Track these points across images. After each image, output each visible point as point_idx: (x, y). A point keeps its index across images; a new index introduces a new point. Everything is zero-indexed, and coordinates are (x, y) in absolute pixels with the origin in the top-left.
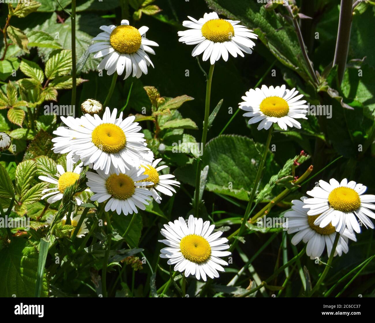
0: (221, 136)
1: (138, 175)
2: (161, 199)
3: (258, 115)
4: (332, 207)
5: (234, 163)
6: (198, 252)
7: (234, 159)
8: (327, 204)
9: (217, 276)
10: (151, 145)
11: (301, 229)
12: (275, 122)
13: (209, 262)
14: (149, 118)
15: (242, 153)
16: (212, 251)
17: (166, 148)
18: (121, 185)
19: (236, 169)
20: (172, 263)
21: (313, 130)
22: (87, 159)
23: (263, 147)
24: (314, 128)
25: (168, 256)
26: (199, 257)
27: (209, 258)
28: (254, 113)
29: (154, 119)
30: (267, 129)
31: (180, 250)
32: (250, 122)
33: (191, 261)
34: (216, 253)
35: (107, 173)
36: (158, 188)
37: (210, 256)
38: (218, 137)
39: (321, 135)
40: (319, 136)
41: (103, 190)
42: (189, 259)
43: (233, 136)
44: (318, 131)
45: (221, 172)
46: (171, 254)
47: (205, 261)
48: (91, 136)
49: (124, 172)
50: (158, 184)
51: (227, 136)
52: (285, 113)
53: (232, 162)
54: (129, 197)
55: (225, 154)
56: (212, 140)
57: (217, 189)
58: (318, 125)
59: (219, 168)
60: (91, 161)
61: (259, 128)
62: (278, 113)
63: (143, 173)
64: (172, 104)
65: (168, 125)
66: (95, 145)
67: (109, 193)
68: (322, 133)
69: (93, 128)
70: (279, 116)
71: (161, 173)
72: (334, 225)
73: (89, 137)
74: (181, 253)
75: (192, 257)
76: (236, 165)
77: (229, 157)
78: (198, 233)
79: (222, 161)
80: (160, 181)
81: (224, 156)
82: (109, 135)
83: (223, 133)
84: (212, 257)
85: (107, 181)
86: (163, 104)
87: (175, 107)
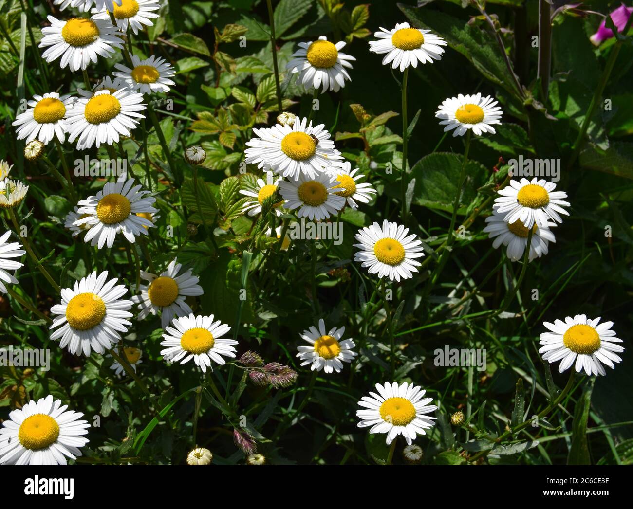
0: (434, 153)
1: (331, 182)
2: (358, 206)
3: (453, 122)
4: (521, 204)
5: (448, 180)
6: (392, 254)
7: (448, 177)
8: (516, 201)
9: (411, 276)
10: (362, 162)
11: (501, 232)
12: (469, 128)
13: (403, 264)
14: (356, 135)
15: (457, 170)
16: (406, 254)
17: (378, 166)
18: (313, 192)
19: (450, 185)
20: (367, 266)
21: (523, 144)
22: (277, 167)
23: (477, 164)
24: (524, 142)
25: (362, 260)
26: (393, 259)
27: (402, 260)
28: (449, 121)
29: (361, 136)
30: (461, 135)
31: (374, 253)
32: (446, 129)
33: (385, 263)
34: (409, 255)
35: (297, 179)
36: (355, 196)
37: (404, 258)
38: (430, 155)
39: (531, 148)
40: (529, 149)
41: (296, 197)
42: (383, 262)
43: (446, 153)
44: (527, 144)
45: (434, 188)
46: (366, 258)
47: (399, 263)
48: (280, 144)
49: (313, 178)
50: (355, 192)
51: (440, 153)
52: (480, 120)
53: (446, 179)
54: (321, 204)
55: (438, 170)
56: (425, 157)
57: (428, 203)
58: (528, 139)
59: (433, 184)
60: (281, 168)
61: (455, 135)
62: (473, 120)
63: (335, 180)
64: (378, 121)
65: (376, 142)
66: (285, 153)
67: (301, 200)
68: (531, 146)
69: (283, 137)
70: (474, 123)
71: (359, 182)
72: (522, 220)
73: (279, 146)
74: (375, 256)
75: (386, 260)
76: (451, 182)
77: (443, 174)
78: (392, 236)
79: (435, 178)
80: (357, 190)
81: (437, 173)
82: (298, 143)
83: (437, 151)
84: (406, 259)
85: (299, 188)
86: (370, 121)
87: (381, 123)
